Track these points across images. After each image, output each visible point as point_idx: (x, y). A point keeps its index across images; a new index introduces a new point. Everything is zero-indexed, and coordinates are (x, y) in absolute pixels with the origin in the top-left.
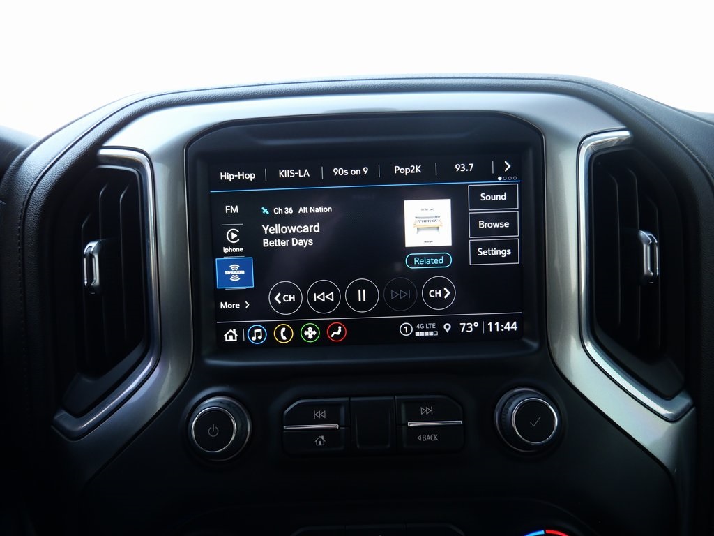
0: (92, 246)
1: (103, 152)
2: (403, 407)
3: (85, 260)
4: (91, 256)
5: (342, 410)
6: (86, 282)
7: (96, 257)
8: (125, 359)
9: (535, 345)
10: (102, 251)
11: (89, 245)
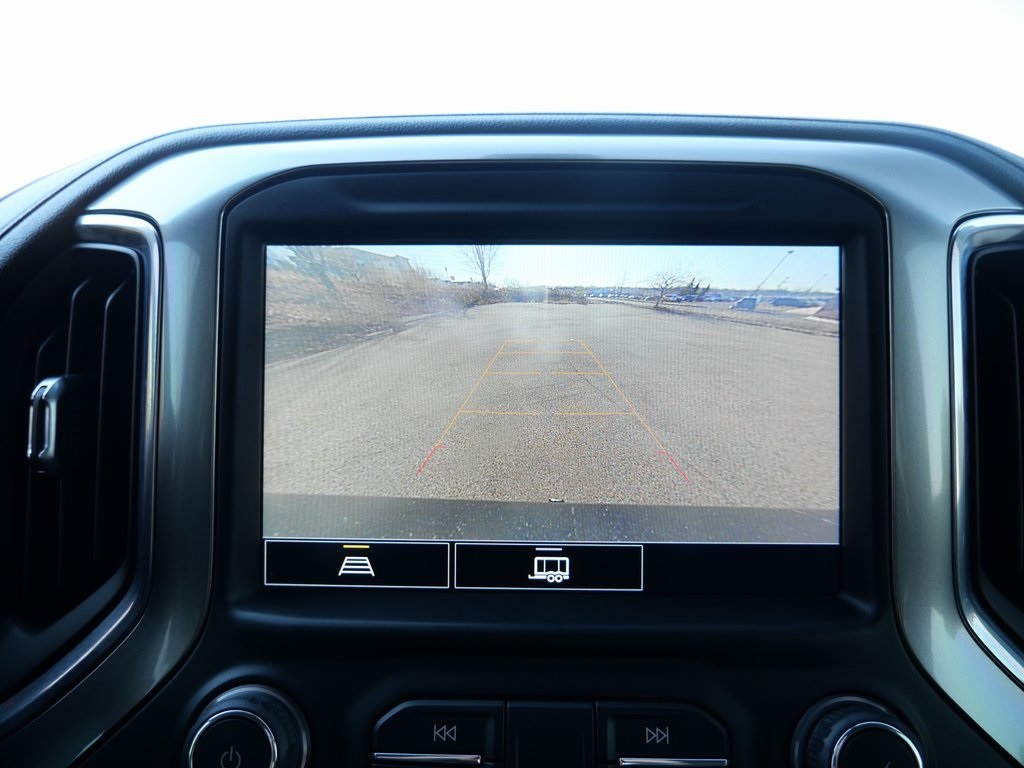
0: (50, 384)
1: (87, 220)
2: (610, 727)
3: (32, 410)
4: (43, 404)
5: (490, 726)
6: (30, 452)
7: (53, 405)
8: (84, 604)
9: (867, 608)
10: (64, 398)
11: (42, 384)
